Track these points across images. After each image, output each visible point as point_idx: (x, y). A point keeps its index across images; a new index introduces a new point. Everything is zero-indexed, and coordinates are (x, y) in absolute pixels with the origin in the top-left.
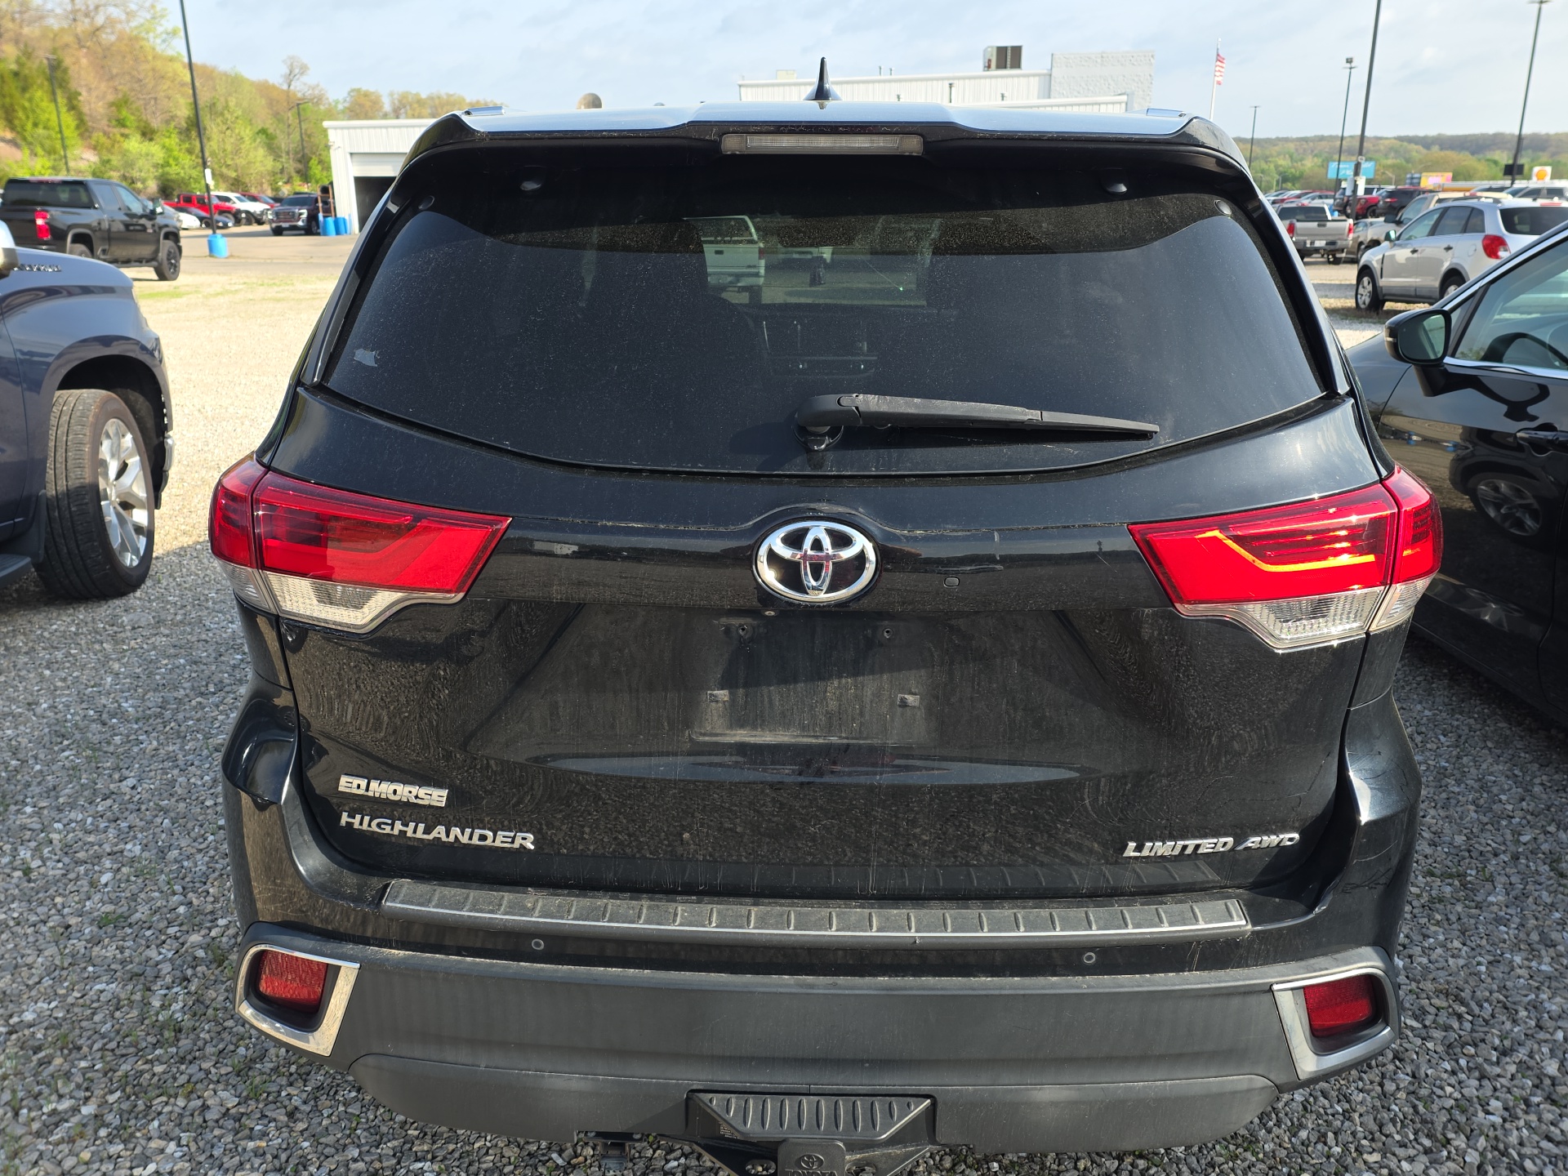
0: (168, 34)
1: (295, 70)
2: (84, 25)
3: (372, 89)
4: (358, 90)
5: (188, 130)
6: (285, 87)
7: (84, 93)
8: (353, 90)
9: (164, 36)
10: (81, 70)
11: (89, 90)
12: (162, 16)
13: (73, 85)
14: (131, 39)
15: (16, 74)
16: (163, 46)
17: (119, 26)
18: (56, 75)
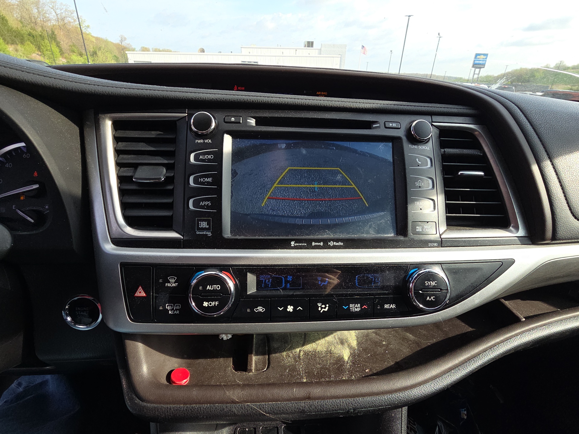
0: (86, 27)
1: (123, 39)
2: (61, 23)
3: (147, 47)
4: (144, 47)
5: (93, 54)
6: (121, 44)
7: (62, 42)
8: (142, 47)
9: (85, 27)
10: (61, 35)
11: (63, 41)
12: (84, 22)
13: (58, 39)
14: (75, 28)
15: (40, 36)
16: (85, 30)
17: (72, 24)
18: (53, 37)
